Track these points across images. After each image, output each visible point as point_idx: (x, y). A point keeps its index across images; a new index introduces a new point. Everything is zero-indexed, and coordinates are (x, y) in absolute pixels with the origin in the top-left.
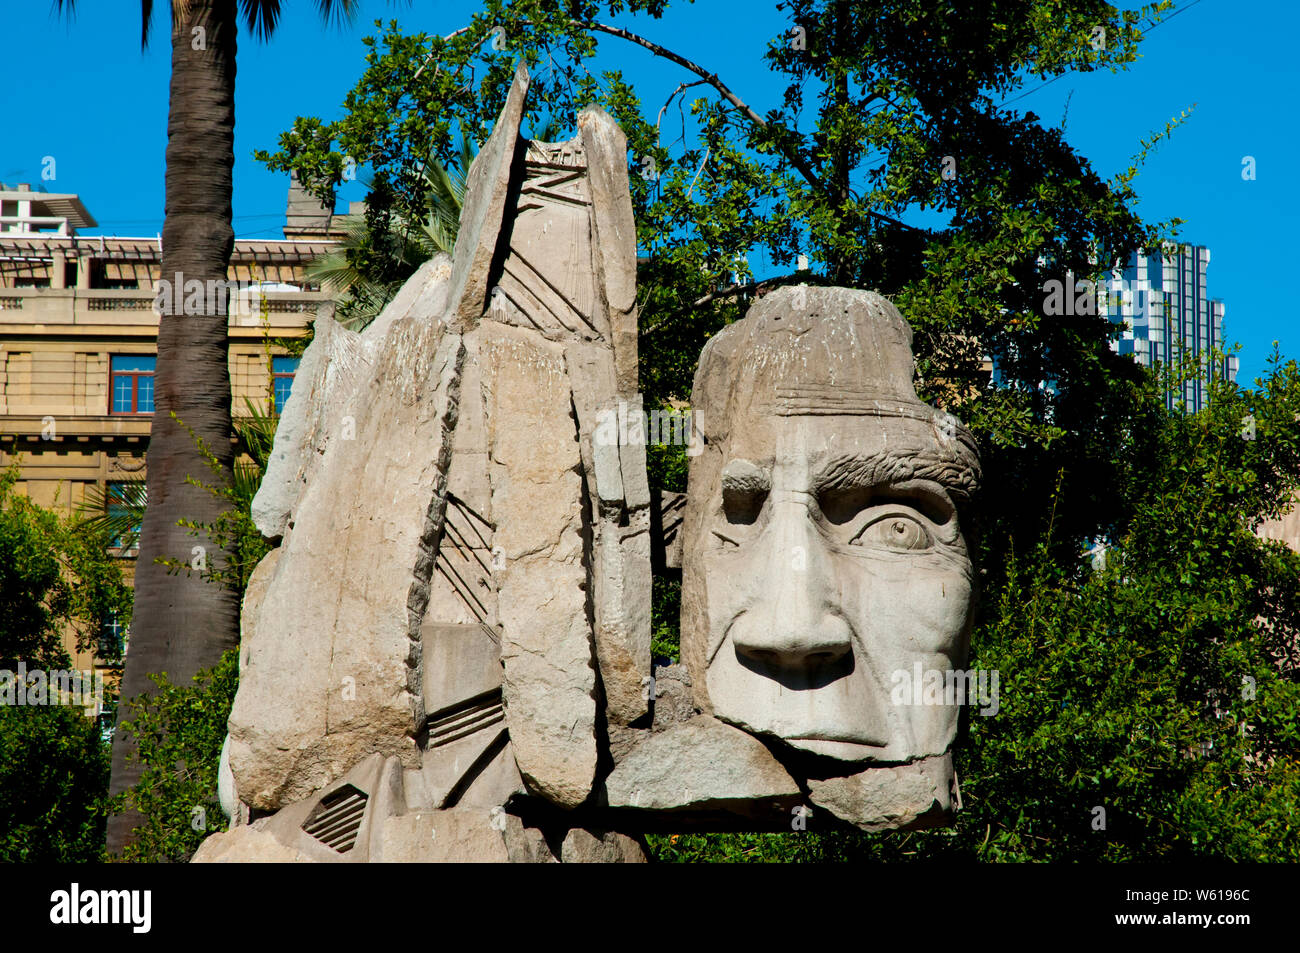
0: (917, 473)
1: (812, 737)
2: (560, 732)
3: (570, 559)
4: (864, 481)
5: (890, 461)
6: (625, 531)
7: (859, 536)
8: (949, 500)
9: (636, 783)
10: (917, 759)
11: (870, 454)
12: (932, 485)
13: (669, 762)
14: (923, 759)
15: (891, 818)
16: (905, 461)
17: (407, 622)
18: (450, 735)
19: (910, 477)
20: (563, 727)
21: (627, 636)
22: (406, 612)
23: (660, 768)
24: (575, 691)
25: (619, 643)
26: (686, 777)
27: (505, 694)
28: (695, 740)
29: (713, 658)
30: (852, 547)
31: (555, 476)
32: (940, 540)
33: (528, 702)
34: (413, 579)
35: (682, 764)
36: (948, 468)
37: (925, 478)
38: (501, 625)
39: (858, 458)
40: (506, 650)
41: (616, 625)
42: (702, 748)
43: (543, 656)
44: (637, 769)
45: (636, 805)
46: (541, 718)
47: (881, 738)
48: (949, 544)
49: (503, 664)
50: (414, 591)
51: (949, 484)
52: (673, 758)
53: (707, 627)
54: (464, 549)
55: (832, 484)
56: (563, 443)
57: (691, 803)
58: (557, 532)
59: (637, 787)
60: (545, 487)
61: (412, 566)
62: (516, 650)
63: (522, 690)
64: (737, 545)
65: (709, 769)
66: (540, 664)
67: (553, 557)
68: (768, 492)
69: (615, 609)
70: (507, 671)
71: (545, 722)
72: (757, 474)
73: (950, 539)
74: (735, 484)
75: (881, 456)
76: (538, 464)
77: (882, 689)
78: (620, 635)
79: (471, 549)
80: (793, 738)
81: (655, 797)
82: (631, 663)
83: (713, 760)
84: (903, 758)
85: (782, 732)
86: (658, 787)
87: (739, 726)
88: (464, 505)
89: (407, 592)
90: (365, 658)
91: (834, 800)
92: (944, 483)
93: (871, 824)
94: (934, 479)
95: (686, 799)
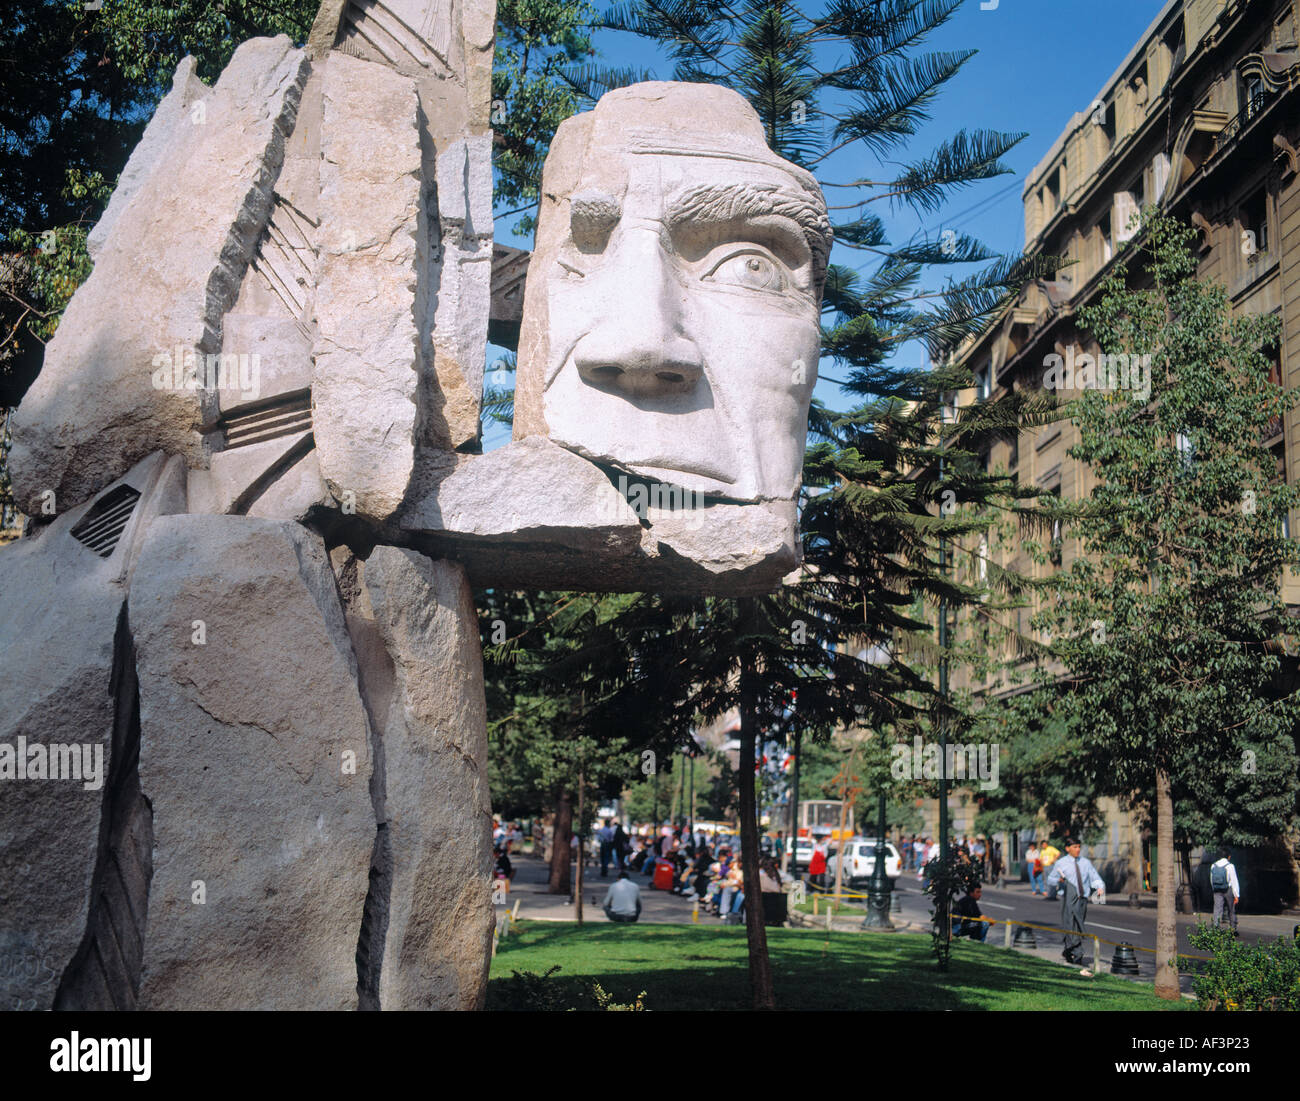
0: (776, 209)
1: (656, 464)
2: (372, 436)
3: (400, 260)
4: (722, 214)
5: (749, 192)
6: (466, 254)
7: (711, 273)
8: (805, 243)
9: (459, 505)
10: (766, 500)
11: (728, 184)
12: (791, 224)
13: (495, 484)
14: (771, 501)
15: (737, 557)
16: (765, 195)
17: (204, 305)
18: (248, 437)
19: (769, 212)
20: (376, 431)
21: (459, 351)
22: (204, 296)
23: (486, 490)
24: (393, 394)
25: (449, 356)
26: (513, 502)
27: (314, 395)
28: (526, 462)
29: (551, 382)
30: (703, 283)
31: (390, 179)
32: (794, 285)
33: (338, 402)
34: (217, 263)
35: (511, 488)
36: (807, 208)
37: (784, 214)
38: (315, 321)
39: (716, 188)
40: (317, 347)
41: (448, 338)
42: (534, 472)
43: (359, 355)
44: (460, 490)
45: (456, 530)
46: (351, 420)
47: (731, 474)
48: (802, 290)
49: (314, 361)
50: (217, 277)
51: (806, 224)
52: (501, 480)
53: (546, 350)
54: (285, 248)
55: (687, 214)
56: (403, 148)
57: (519, 530)
58: (388, 231)
59: (458, 509)
60: (378, 188)
61: (219, 250)
62: (330, 347)
63: (334, 391)
64: (583, 276)
65: (541, 493)
66: (354, 364)
67: (382, 256)
68: (618, 219)
69: (448, 323)
70: (318, 368)
71: (355, 425)
72: (609, 199)
73: (804, 285)
74: (585, 208)
75: (740, 187)
76: (373, 165)
77: (733, 424)
78: (451, 348)
79: (293, 248)
80: (636, 464)
81: (477, 520)
82: (461, 379)
83: (545, 484)
84: (751, 496)
85: (623, 456)
86: (482, 511)
87: (575, 450)
88: (290, 205)
89: (208, 274)
90: (156, 344)
91: (676, 535)
92: (803, 223)
93: (717, 562)
94: (792, 216)
95: (512, 525)
